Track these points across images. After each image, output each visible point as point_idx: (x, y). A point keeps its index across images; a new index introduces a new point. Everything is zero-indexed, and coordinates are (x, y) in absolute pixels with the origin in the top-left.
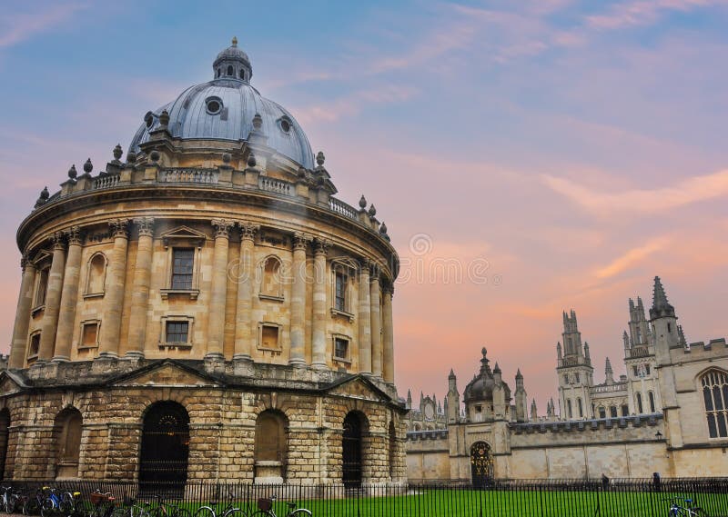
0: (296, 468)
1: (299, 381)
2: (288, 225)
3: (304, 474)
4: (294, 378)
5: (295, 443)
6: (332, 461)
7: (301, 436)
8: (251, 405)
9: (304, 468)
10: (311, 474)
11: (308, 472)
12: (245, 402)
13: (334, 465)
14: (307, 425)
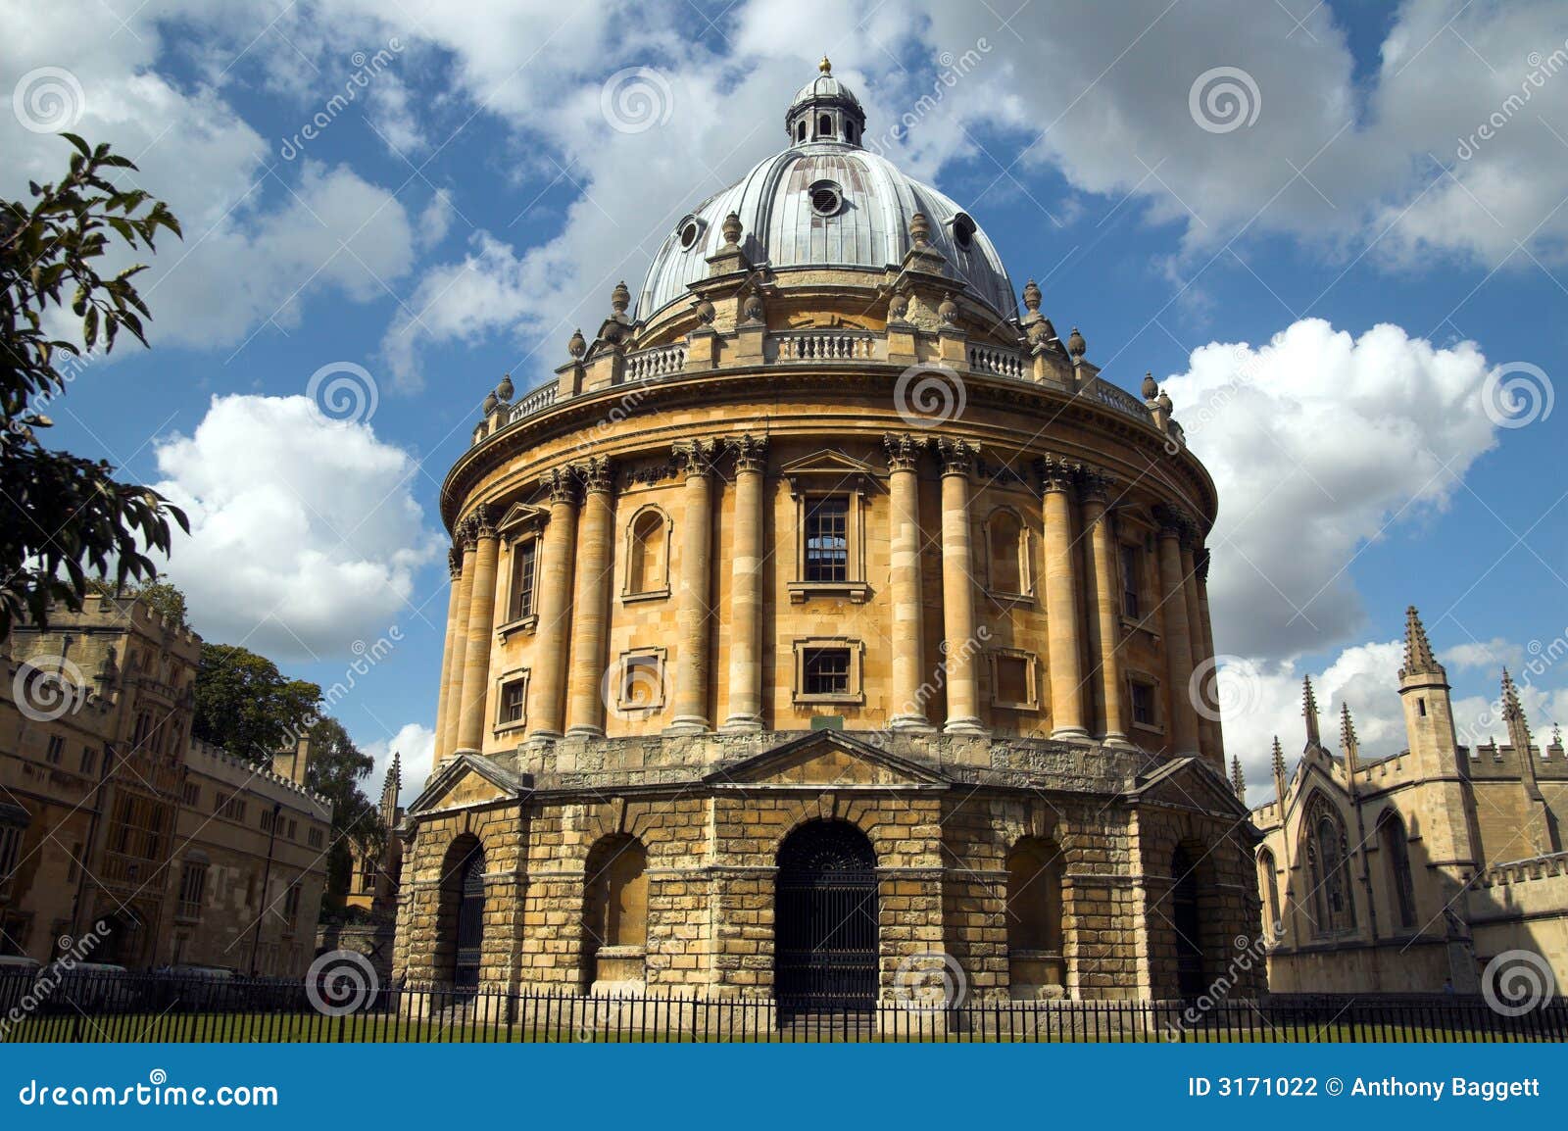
0: (661, 960)
1: (674, 767)
2: (662, 435)
3: (677, 976)
4: (663, 763)
5: (660, 906)
6: (737, 944)
7: (672, 889)
8: (575, 828)
9: (678, 961)
10: (692, 976)
11: (685, 970)
12: (567, 823)
13: (742, 955)
14: (687, 863)
